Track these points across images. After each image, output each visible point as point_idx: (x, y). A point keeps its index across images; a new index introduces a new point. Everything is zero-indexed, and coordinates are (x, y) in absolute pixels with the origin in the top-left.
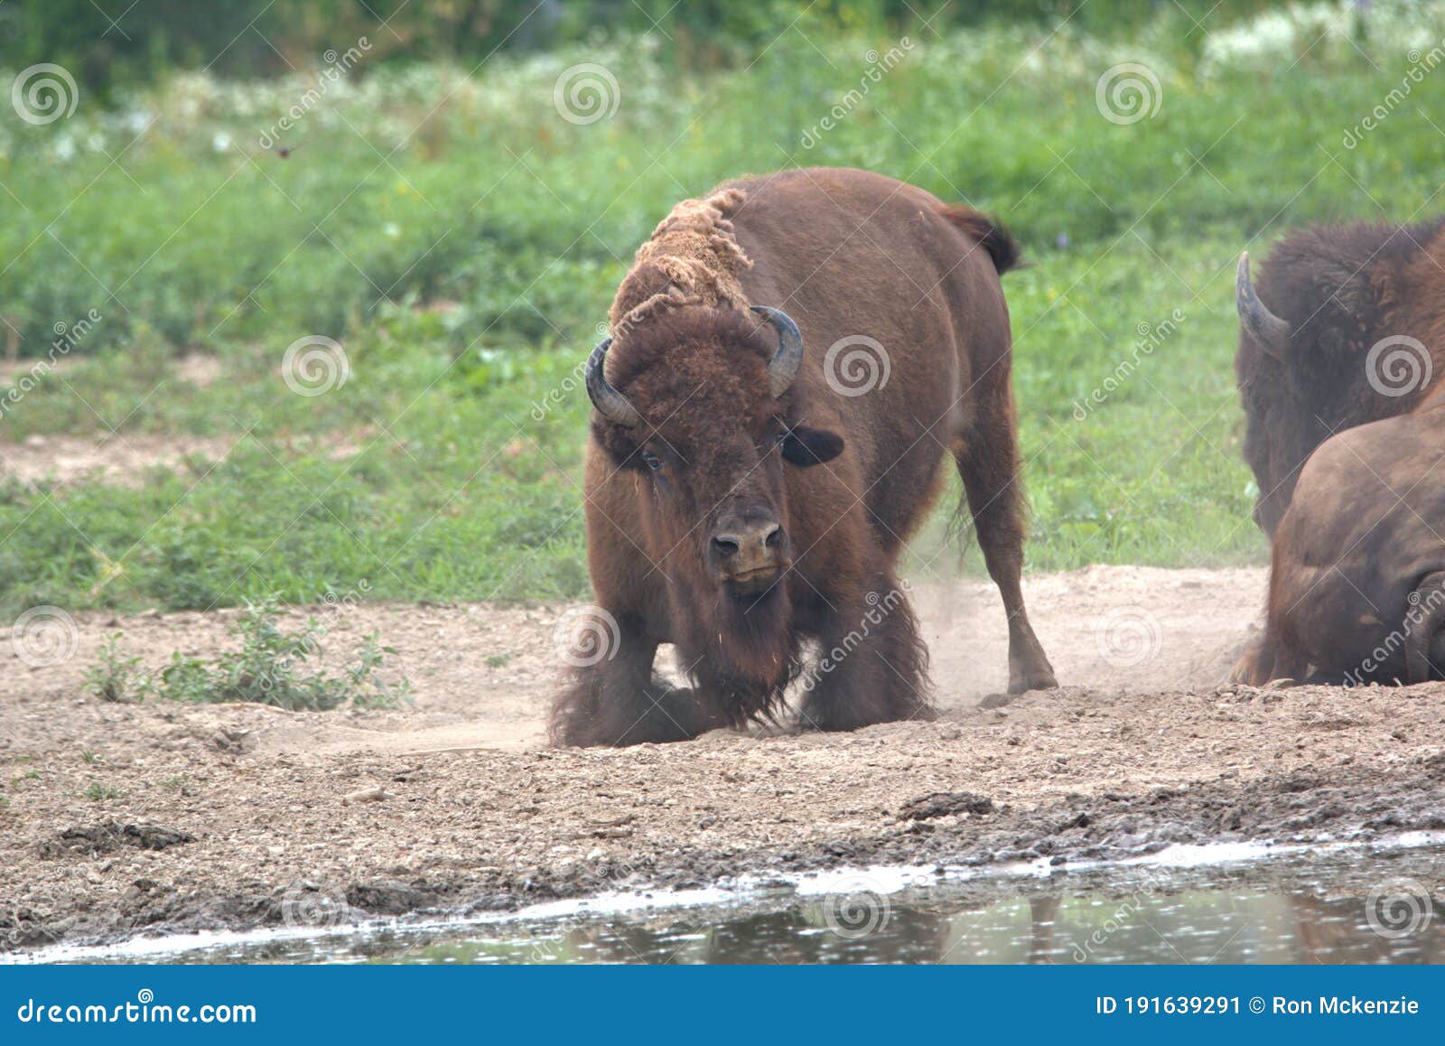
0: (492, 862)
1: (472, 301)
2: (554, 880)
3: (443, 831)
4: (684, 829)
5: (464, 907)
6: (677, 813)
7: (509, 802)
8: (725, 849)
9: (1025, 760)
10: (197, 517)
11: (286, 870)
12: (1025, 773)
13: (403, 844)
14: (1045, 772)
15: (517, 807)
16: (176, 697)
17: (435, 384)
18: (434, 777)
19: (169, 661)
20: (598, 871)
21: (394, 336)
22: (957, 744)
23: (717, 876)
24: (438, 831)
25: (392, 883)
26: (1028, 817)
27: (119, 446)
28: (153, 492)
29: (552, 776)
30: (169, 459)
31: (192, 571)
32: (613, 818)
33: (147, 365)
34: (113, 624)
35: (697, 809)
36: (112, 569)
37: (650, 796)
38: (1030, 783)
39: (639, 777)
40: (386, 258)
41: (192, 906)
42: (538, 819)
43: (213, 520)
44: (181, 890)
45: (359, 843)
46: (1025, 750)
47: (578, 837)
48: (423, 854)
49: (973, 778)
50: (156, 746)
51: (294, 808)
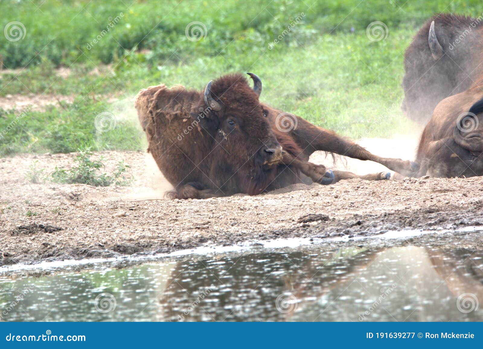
0: (162, 237)
1: (155, 50)
2: (183, 243)
3: (146, 227)
4: (226, 226)
5: (153, 252)
6: (224, 220)
7: (168, 217)
8: (240, 233)
9: (340, 203)
10: (63, 122)
11: (93, 239)
12: (340, 207)
13: (132, 231)
14: (347, 207)
15: (170, 219)
16: (56, 182)
17: (142, 78)
18: (142, 209)
19: (54, 170)
20: (198, 240)
21: (129, 61)
22: (317, 197)
23: (237, 242)
24: (144, 227)
25: (129, 244)
26: (341, 222)
27: (37, 98)
28: (48, 114)
29: (182, 208)
30: (54, 102)
31: (62, 140)
32: (202, 222)
33: (46, 71)
34: (35, 158)
35: (231, 219)
36: (35, 139)
37: (215, 215)
38: (342, 211)
39: (211, 209)
40: (126, 35)
41: (62, 252)
42: (177, 223)
43: (68, 123)
44: (58, 246)
45: (117, 231)
46: (340, 200)
47: (191, 229)
48: (139, 234)
49: (322, 209)
50: (50, 198)
51: (96, 219)
